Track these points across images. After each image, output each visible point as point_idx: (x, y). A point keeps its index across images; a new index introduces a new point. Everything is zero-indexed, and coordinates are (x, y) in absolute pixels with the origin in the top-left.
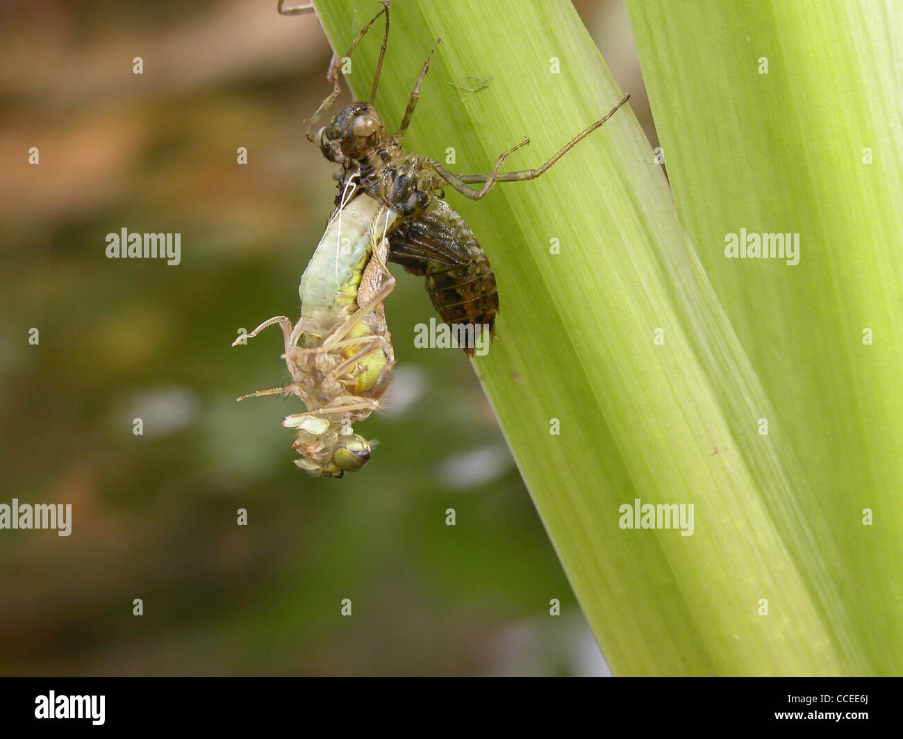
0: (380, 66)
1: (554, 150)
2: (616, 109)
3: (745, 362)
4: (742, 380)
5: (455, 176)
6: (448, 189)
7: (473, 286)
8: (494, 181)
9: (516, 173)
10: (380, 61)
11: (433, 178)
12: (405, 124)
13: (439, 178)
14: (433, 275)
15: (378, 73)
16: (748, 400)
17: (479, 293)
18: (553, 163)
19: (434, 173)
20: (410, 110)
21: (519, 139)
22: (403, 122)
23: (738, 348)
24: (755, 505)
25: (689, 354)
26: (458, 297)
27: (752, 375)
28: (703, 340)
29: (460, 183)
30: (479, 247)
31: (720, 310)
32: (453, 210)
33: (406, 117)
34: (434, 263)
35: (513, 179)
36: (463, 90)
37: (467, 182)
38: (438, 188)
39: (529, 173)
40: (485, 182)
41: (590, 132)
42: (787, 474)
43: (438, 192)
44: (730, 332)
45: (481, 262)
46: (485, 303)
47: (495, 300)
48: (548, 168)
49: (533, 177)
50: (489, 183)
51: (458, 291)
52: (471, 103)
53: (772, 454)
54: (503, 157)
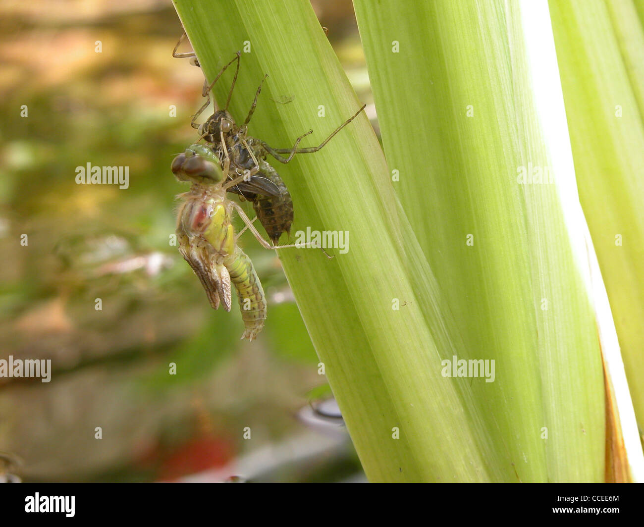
0: (233, 88)
1: (325, 137)
2: (358, 112)
3: (423, 257)
4: (421, 267)
5: (273, 150)
6: (268, 156)
7: (280, 208)
8: (294, 153)
9: (306, 149)
10: (233, 85)
11: (261, 150)
12: (248, 121)
13: (264, 150)
14: (260, 201)
15: (231, 91)
16: (423, 277)
17: (284, 212)
18: (326, 143)
19: (262, 147)
20: (251, 113)
21: (307, 130)
22: (247, 119)
23: (419, 248)
24: (425, 334)
25: (393, 250)
26: (273, 213)
27: (427, 264)
28: (400, 243)
29: (276, 154)
30: (285, 186)
31: (410, 228)
32: (271, 166)
33: (248, 117)
34: (261, 196)
35: (304, 151)
36: (278, 102)
37: (279, 153)
38: (263, 155)
39: (313, 149)
40: (290, 153)
41: (345, 126)
42: (444, 318)
43: (264, 157)
44: (415, 240)
45: (286, 195)
46: (287, 217)
47: (292, 215)
48: (323, 146)
49: (315, 151)
50: (292, 154)
51: (273, 210)
52: (282, 110)
53: (436, 307)
54: (299, 140)
